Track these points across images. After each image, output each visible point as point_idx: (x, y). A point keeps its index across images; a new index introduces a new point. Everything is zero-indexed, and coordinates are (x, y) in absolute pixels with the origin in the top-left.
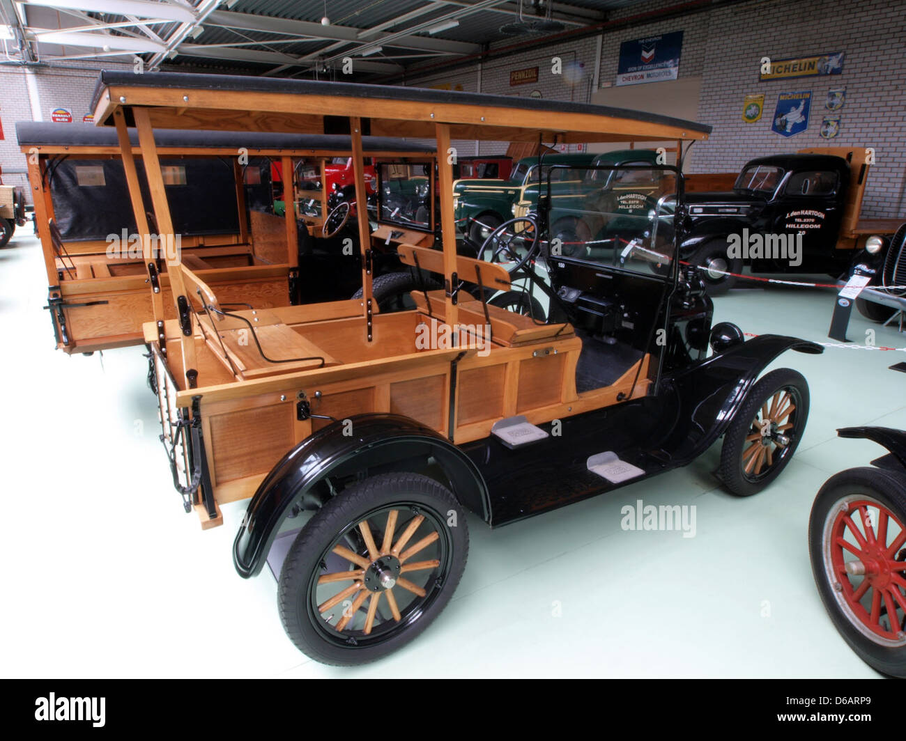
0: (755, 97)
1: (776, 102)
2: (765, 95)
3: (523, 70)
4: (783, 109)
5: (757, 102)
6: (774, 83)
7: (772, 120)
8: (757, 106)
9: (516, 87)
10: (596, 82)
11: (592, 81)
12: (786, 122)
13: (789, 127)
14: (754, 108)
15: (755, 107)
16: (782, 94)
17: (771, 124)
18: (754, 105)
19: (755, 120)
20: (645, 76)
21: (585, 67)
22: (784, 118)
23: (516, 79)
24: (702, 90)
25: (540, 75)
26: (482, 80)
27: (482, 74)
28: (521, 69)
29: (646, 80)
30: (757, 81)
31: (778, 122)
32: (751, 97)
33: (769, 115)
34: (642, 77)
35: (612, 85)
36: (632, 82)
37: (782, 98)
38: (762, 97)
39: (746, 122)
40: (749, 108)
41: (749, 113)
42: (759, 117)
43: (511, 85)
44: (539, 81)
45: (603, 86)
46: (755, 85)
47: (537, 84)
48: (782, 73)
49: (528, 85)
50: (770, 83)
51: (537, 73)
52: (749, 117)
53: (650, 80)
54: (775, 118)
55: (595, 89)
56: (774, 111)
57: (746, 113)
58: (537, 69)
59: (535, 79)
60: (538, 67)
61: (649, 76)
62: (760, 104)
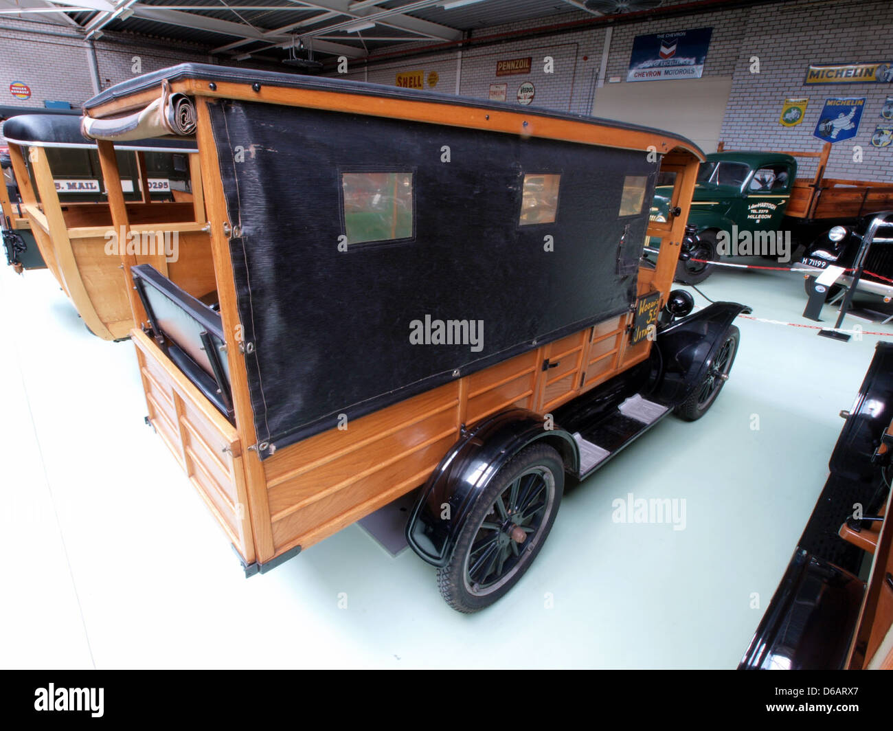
0: (797, 100)
1: (822, 107)
2: (809, 99)
3: (513, 60)
4: (829, 114)
5: (799, 106)
6: (822, 87)
7: (815, 125)
8: (798, 109)
9: (502, 78)
10: (602, 76)
11: (597, 74)
12: (832, 128)
13: (834, 134)
14: (794, 112)
15: (796, 111)
16: (830, 100)
17: (814, 129)
18: (794, 108)
19: (794, 124)
20: (663, 73)
21: (588, 60)
22: (830, 123)
23: (504, 69)
24: (734, 91)
25: (532, 66)
26: (461, 68)
27: (462, 63)
28: (510, 59)
29: (663, 77)
30: (802, 84)
31: (822, 127)
32: (792, 100)
33: (811, 120)
34: (659, 73)
35: (621, 80)
36: (645, 78)
37: (829, 103)
38: (805, 101)
39: (784, 126)
40: (789, 111)
41: (788, 116)
42: (800, 121)
43: (497, 75)
44: (531, 72)
45: (610, 81)
46: (799, 88)
47: (529, 75)
48: (833, 78)
49: (518, 76)
50: (815, 87)
51: (530, 64)
52: (787, 121)
53: (668, 77)
54: (819, 123)
55: (601, 83)
56: (819, 116)
57: (784, 116)
58: (530, 60)
59: (526, 70)
60: (531, 58)
61: (666, 73)
62: (802, 108)
